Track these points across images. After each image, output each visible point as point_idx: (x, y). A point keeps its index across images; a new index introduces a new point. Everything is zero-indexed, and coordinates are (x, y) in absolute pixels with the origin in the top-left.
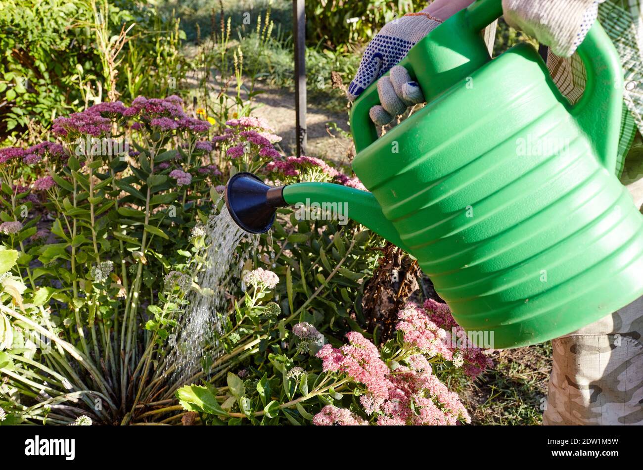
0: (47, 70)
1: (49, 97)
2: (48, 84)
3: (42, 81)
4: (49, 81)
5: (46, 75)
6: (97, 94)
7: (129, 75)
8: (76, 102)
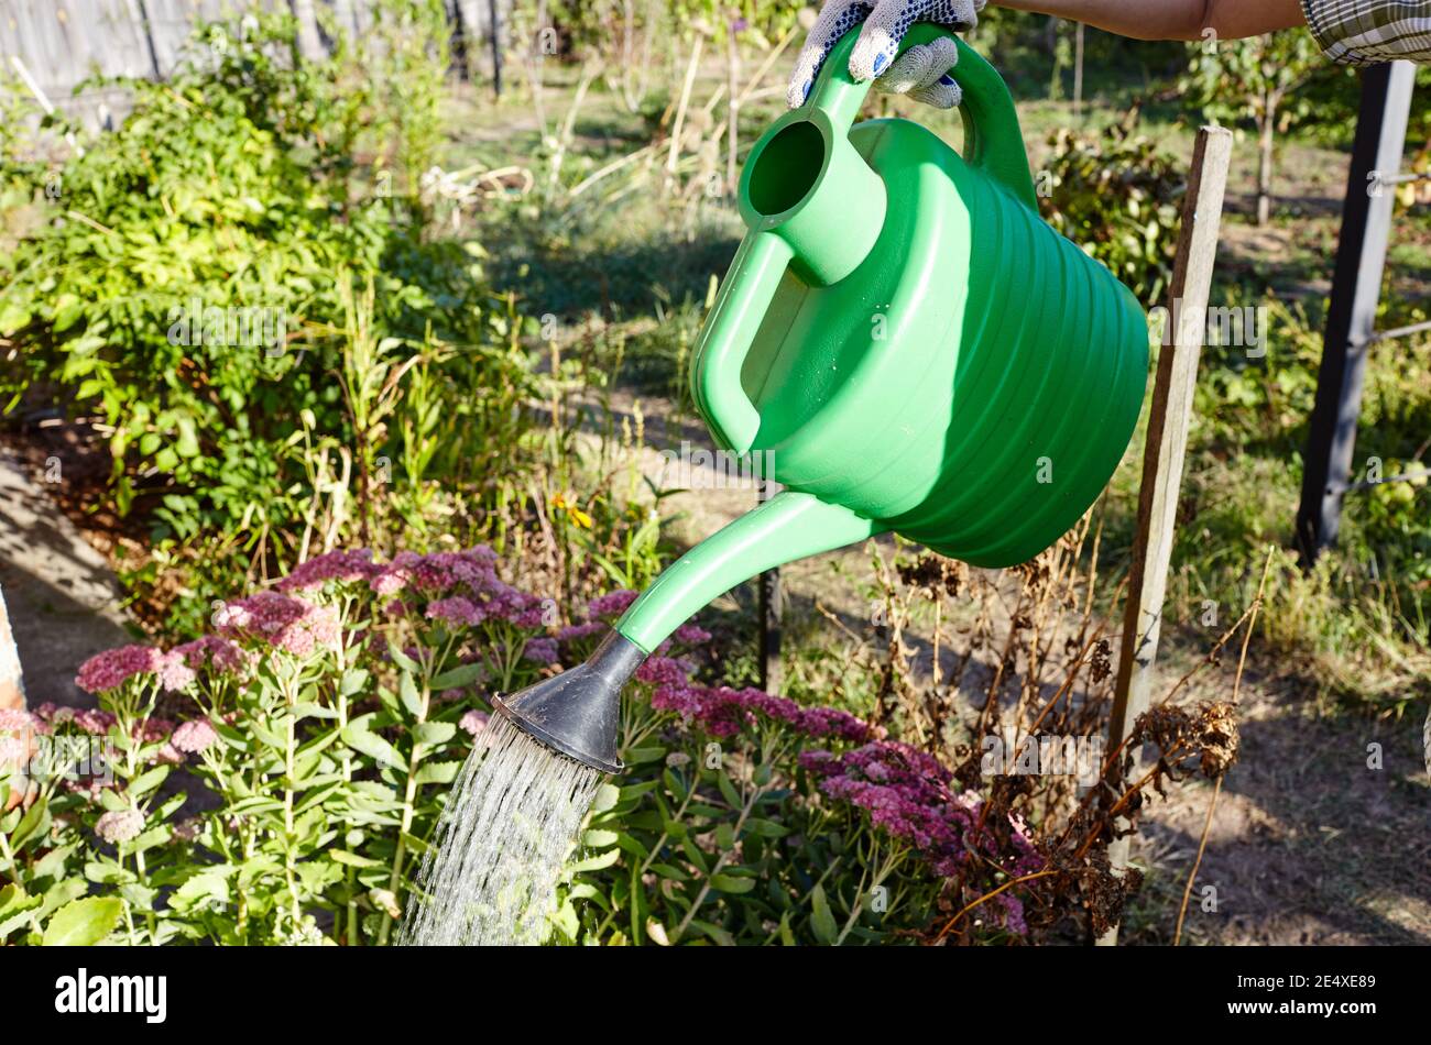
0: (246, 409)
1: (245, 466)
2: (244, 440)
3: (233, 434)
4: (246, 434)
5: (243, 421)
6: (338, 475)
7: (409, 437)
8: (296, 489)
